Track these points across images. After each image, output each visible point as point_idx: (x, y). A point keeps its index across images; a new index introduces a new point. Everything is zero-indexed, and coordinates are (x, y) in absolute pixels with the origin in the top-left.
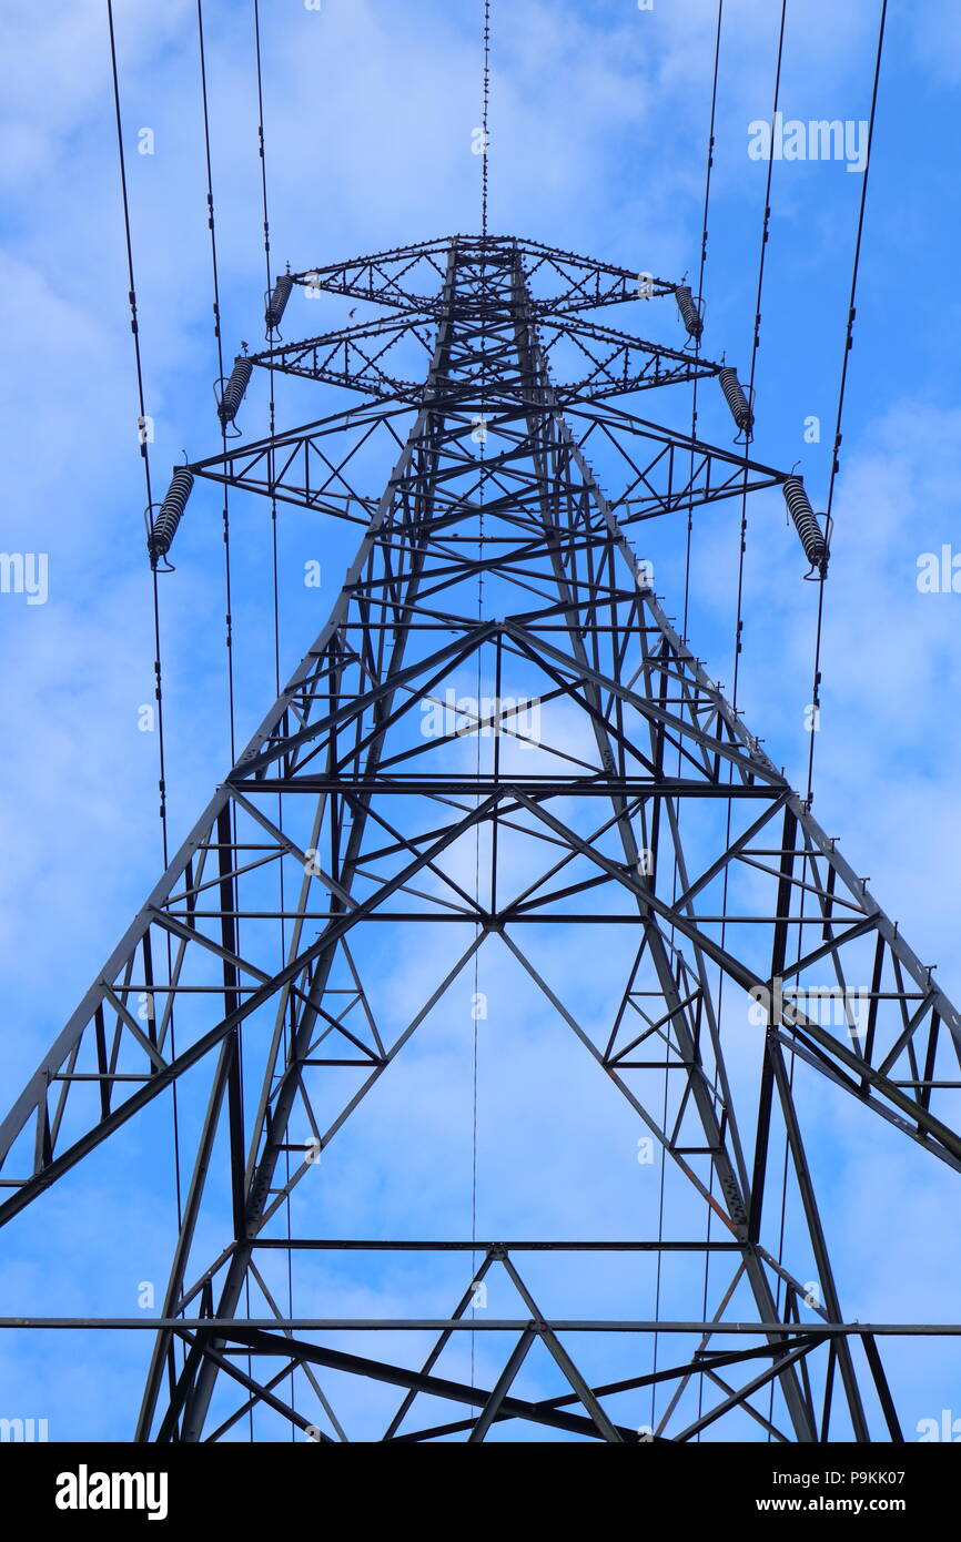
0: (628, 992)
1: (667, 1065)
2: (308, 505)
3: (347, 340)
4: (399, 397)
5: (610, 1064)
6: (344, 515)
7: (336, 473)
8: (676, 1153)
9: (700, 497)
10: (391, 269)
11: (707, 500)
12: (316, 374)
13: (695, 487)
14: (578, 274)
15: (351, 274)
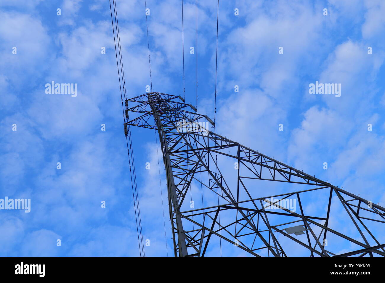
0: (209, 180)
1: (218, 187)
2: (143, 127)
3: (140, 106)
4: (148, 113)
5: (211, 189)
6: (148, 128)
7: (146, 122)
8: (223, 198)
9: (194, 120)
10: (141, 98)
11: (195, 120)
12: (136, 111)
13: (193, 118)
14: (166, 96)
15: (135, 99)
